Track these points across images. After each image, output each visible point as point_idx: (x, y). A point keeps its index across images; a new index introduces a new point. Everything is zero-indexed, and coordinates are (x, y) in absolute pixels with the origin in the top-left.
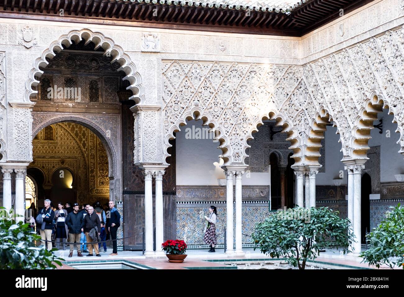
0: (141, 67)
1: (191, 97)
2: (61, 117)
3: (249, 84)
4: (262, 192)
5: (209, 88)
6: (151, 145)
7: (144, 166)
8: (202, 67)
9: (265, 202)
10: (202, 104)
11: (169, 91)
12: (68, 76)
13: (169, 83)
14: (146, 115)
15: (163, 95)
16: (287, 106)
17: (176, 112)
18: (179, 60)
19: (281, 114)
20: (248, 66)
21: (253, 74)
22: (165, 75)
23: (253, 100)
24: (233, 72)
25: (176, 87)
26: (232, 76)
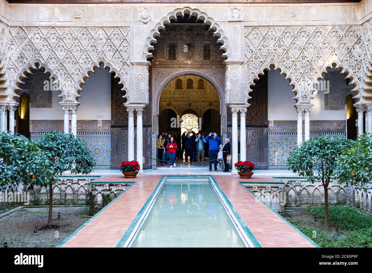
0: (228, 32)
1: (268, 53)
2: (183, 71)
3: (315, 42)
4: (339, 126)
5: (283, 46)
6: (236, 90)
7: (231, 106)
8: (277, 30)
9: (342, 133)
10: (277, 59)
11: (251, 50)
12: (188, 42)
13: (250, 43)
14: (232, 68)
15: (246, 52)
16: (348, 57)
17: (256, 65)
18: (258, 26)
19: (342, 64)
20: (315, 28)
21: (319, 34)
22: (247, 38)
23: (319, 54)
24: (302, 33)
25: (256, 47)
26: (301, 36)
